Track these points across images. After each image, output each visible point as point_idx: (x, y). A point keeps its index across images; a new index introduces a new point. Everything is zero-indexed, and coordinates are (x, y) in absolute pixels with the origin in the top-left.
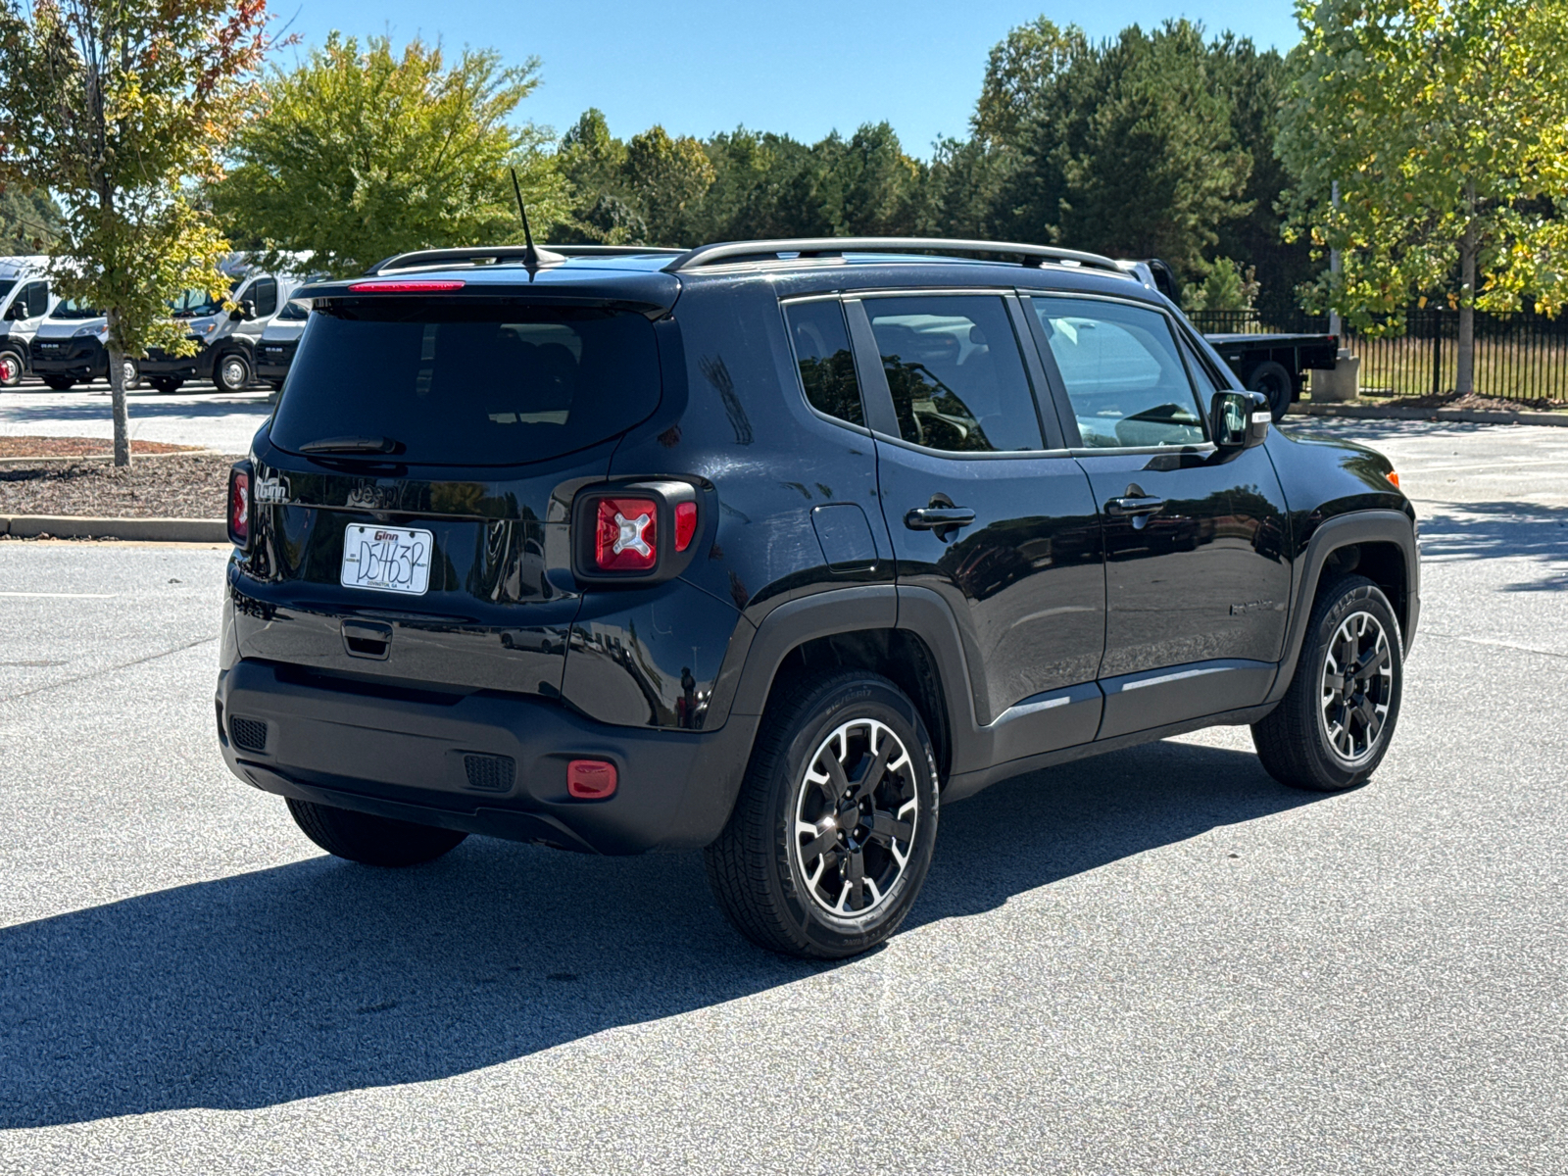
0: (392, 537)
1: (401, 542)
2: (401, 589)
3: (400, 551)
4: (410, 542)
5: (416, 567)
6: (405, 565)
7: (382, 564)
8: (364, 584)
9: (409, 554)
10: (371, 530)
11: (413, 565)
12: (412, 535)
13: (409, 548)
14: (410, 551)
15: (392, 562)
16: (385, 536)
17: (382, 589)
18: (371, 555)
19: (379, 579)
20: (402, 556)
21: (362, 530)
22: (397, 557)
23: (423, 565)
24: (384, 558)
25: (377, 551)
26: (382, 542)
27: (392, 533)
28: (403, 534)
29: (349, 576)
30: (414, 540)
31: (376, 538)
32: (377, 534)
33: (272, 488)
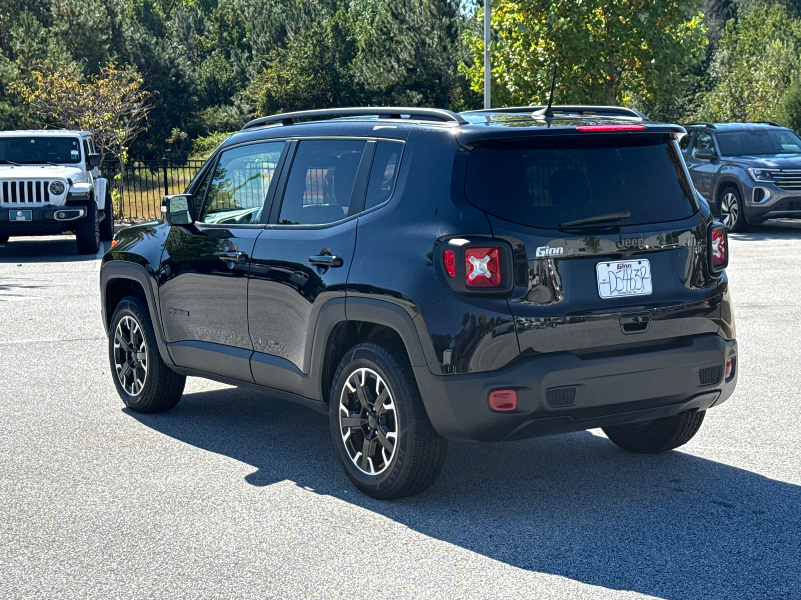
0: (628, 266)
1: (633, 268)
2: (639, 293)
3: (634, 273)
4: (638, 267)
6: (638, 279)
7: (625, 282)
8: (615, 294)
9: (639, 273)
10: (614, 265)
11: (643, 279)
12: (640, 263)
13: (639, 270)
15: (631, 279)
16: (624, 266)
17: (628, 295)
18: (616, 278)
19: (624, 290)
20: (636, 275)
21: (608, 265)
22: (633, 276)
23: (647, 278)
24: (625, 278)
25: (621, 275)
26: (622, 269)
27: (627, 264)
28: (634, 263)
29: (605, 292)
30: (641, 265)
31: (618, 268)
32: (618, 265)
33: (551, 249)
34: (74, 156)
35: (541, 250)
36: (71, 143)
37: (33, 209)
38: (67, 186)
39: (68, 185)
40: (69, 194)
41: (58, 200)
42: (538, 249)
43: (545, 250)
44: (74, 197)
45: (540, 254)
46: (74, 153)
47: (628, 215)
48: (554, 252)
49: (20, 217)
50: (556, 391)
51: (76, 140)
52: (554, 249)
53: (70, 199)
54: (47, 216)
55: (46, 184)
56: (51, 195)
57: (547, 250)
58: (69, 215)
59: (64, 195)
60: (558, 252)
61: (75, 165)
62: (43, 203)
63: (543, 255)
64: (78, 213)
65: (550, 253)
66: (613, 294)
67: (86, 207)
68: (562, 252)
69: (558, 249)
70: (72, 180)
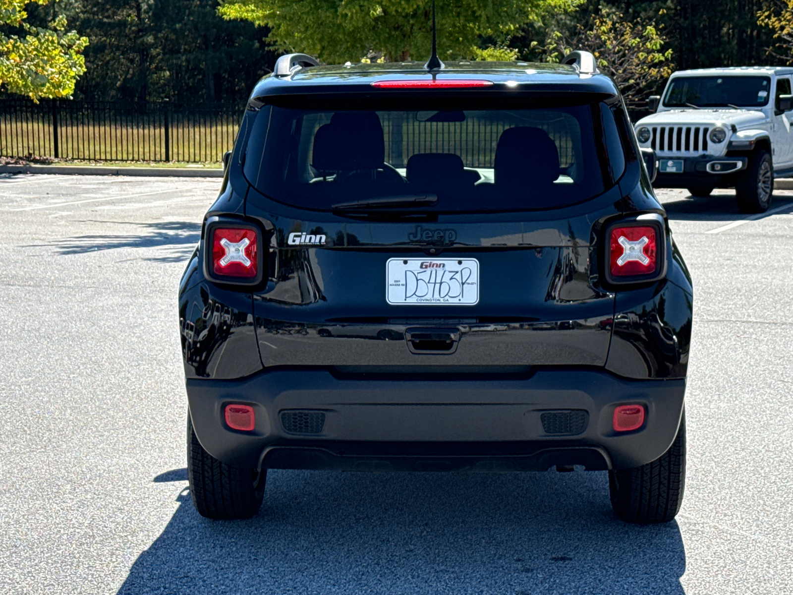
0: (438, 266)
1: (447, 268)
2: (453, 302)
3: (449, 275)
4: (458, 268)
5: (465, 286)
6: (455, 284)
7: (431, 286)
8: (413, 301)
9: (458, 276)
10: (415, 263)
11: (463, 284)
12: (460, 263)
13: (457, 272)
14: (459, 274)
15: (441, 283)
17: (434, 303)
18: (417, 280)
19: (429, 296)
20: (452, 279)
21: (406, 262)
22: (446, 279)
23: (472, 284)
24: (433, 281)
25: (425, 276)
26: (429, 270)
27: (438, 262)
28: (451, 263)
29: (395, 296)
30: (462, 266)
31: (421, 267)
32: (422, 264)
33: (308, 237)
34: (761, 98)
35: (295, 236)
36: (762, 82)
37: (686, 160)
38: (729, 133)
39: (731, 132)
40: (730, 143)
41: (717, 149)
42: (292, 235)
43: (300, 236)
44: (735, 146)
45: (294, 241)
46: (762, 94)
47: (433, 198)
48: (313, 241)
49: (671, 168)
50: (295, 414)
51: (767, 79)
52: (313, 237)
53: (732, 149)
54: (699, 168)
55: (706, 130)
56: (710, 144)
57: (303, 237)
58: (725, 167)
59: (725, 143)
60: (317, 240)
61: (759, 108)
62: (701, 152)
63: (297, 243)
64: (735, 165)
65: (307, 240)
66: (408, 300)
67: (746, 160)
68: (323, 240)
69: (318, 237)
70: (737, 127)
